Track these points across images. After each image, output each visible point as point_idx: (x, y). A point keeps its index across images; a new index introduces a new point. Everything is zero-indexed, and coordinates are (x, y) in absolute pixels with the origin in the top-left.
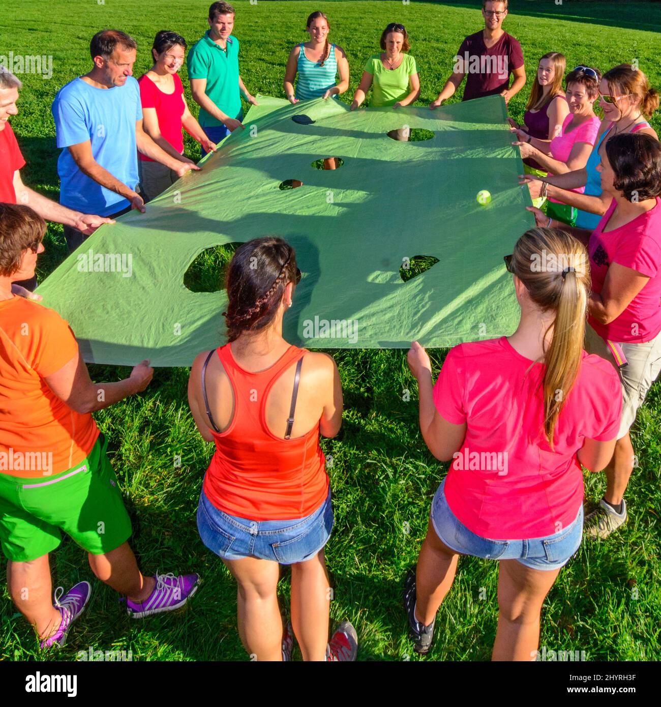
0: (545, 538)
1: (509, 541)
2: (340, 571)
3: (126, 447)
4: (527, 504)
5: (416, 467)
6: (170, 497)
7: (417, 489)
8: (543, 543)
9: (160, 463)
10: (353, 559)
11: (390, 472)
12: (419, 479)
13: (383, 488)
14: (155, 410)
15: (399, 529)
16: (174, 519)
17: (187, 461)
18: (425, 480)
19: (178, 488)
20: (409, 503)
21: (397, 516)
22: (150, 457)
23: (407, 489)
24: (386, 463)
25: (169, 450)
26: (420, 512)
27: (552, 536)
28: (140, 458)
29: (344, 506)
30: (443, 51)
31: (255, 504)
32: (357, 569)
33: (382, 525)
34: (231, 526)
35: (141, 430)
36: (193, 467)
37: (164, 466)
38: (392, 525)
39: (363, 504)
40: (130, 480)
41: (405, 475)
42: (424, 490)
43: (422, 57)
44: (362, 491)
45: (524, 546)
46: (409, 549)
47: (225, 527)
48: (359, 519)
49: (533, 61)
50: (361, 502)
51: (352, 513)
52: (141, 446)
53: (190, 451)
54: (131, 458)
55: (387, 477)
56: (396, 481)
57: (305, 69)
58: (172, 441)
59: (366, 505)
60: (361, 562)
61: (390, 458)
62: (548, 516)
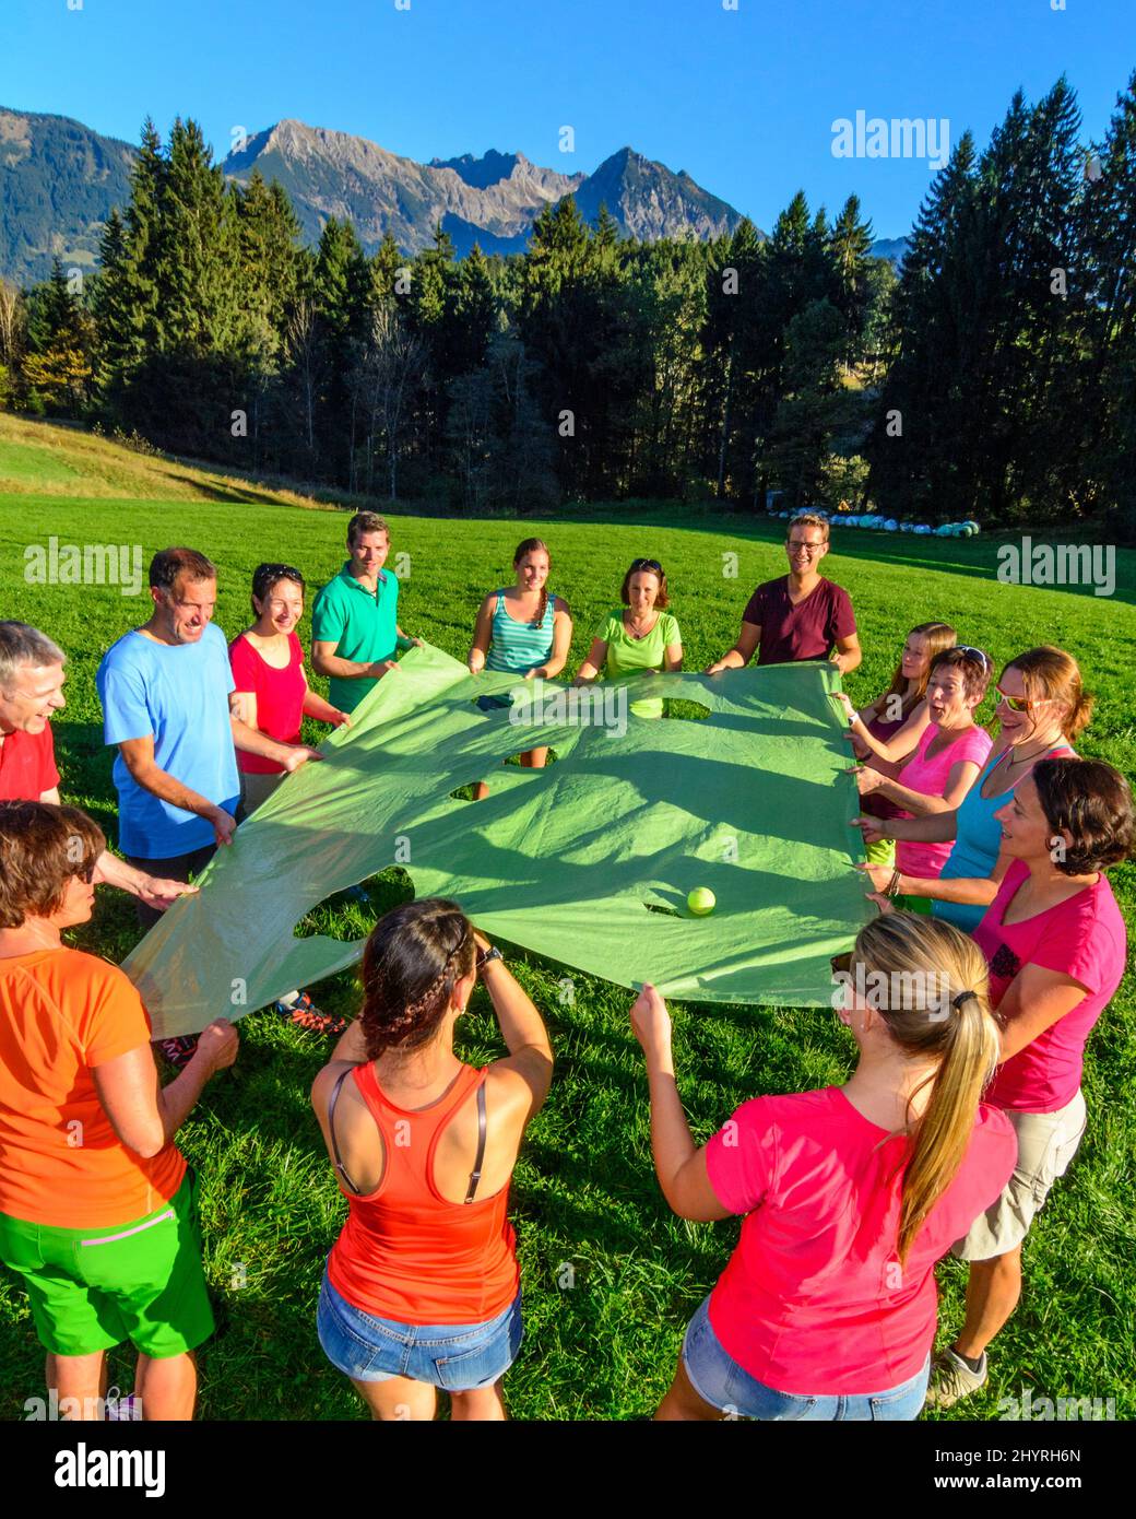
0: (875, 1395)
1: (816, 1398)
2: (526, 1413)
3: (207, 1202)
4: (850, 1342)
5: (651, 1272)
6: (270, 1281)
7: (651, 1306)
8: (871, 1402)
9: (257, 1230)
10: (546, 1398)
11: (609, 1275)
12: (655, 1290)
13: (598, 1300)
14: (249, 1151)
15: (620, 1362)
16: (276, 1314)
17: (297, 1230)
18: (663, 1292)
19: (283, 1270)
20: (637, 1325)
21: (617, 1341)
22: (242, 1220)
23: (634, 1304)
24: (603, 1262)
25: (270, 1212)
26: (654, 1339)
27: (885, 1393)
28: (226, 1220)
29: (536, 1320)
30: (726, 613)
31: (410, 1299)
32: (553, 1413)
33: (594, 1352)
34: (374, 1332)
35: (229, 1181)
36: (306, 1240)
37: (262, 1236)
38: (610, 1355)
39: (564, 1320)
40: (212, 1252)
41: (633, 1282)
42: (661, 1307)
43: (691, 622)
44: (564, 1300)
45: (840, 1406)
46: (633, 1392)
47: (364, 1333)
48: (558, 1341)
49: (878, 638)
50: (561, 1316)
51: (546, 1332)
52: (228, 1203)
53: (302, 1217)
54: (214, 1219)
55: (604, 1282)
56: (617, 1290)
57: (504, 633)
58: (276, 1201)
59: (570, 1321)
60: (559, 1403)
61: (611, 1253)
62: (882, 1362)
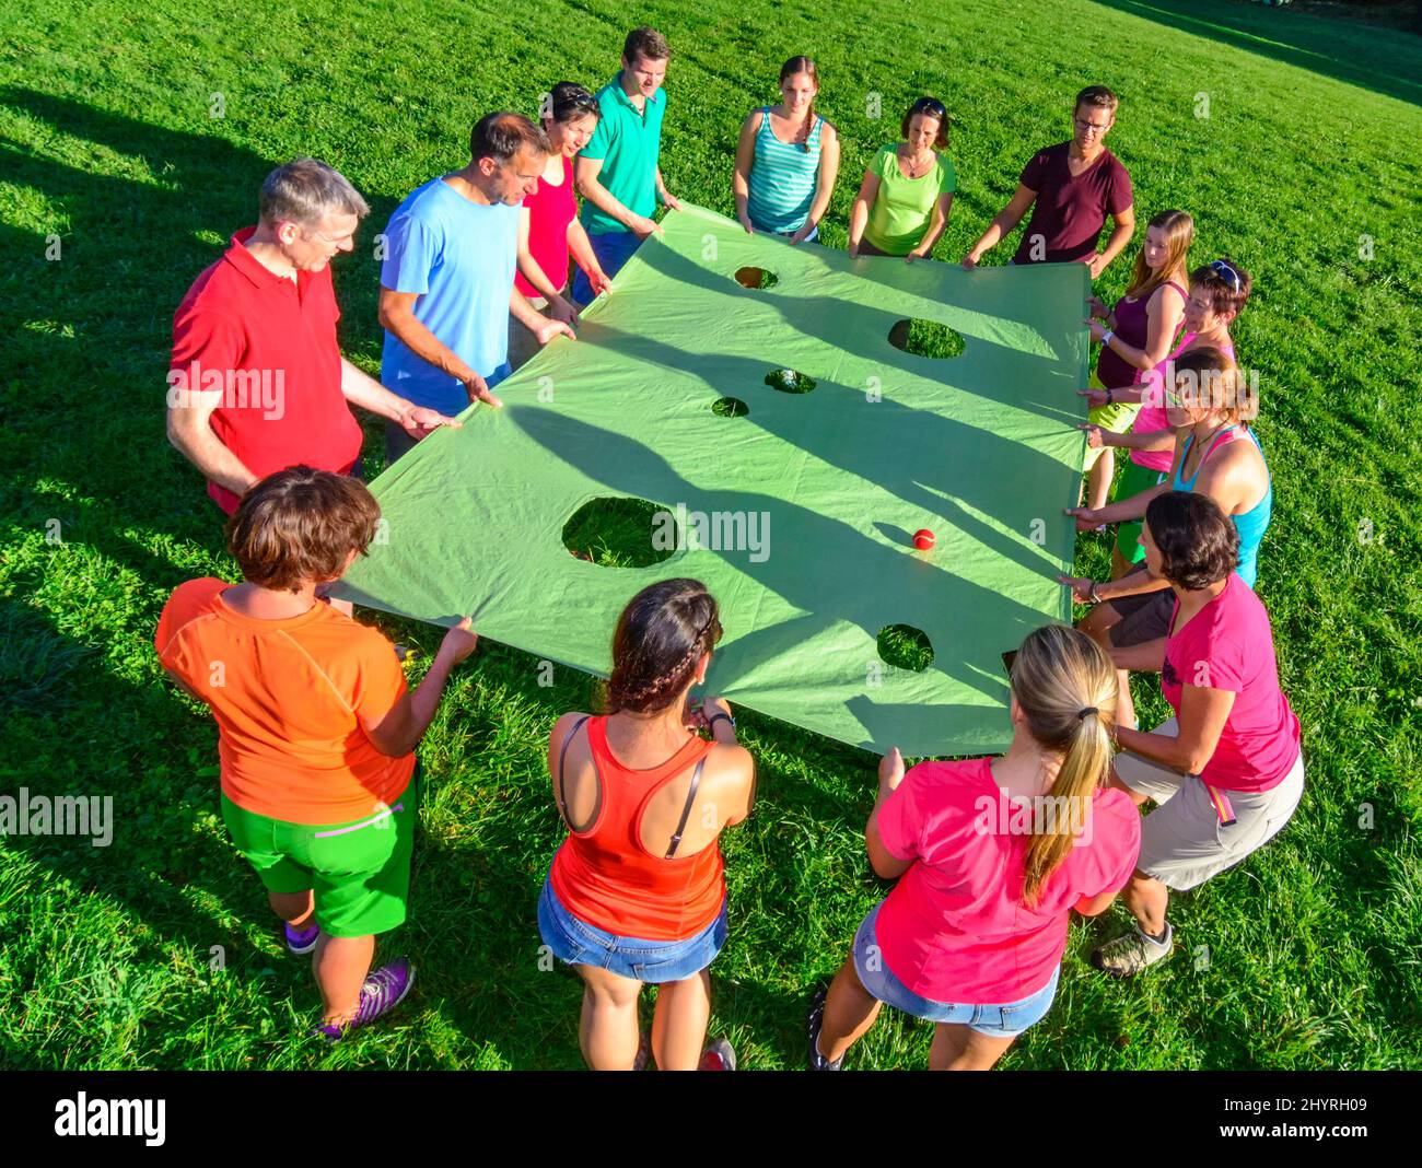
2: (724, 970)
3: (428, 749)
5: (852, 839)
6: (489, 830)
7: (849, 870)
9: (478, 778)
10: (744, 958)
11: (813, 839)
12: (853, 855)
13: (800, 862)
15: (814, 925)
16: (492, 863)
17: (517, 780)
18: (862, 857)
19: (500, 820)
20: (835, 889)
21: (812, 908)
22: (463, 767)
23: (834, 866)
24: (809, 827)
25: (492, 761)
26: (848, 904)
28: (448, 766)
29: (740, 879)
32: (748, 971)
33: (792, 914)
34: (581, 935)
35: (452, 726)
36: (526, 790)
37: (482, 784)
38: (806, 917)
39: (767, 881)
40: (433, 798)
41: (835, 847)
42: (858, 872)
44: (769, 862)
46: (823, 955)
47: (573, 934)
48: (759, 902)
50: (764, 878)
51: (751, 892)
52: (450, 750)
53: (523, 766)
54: (435, 764)
55: (807, 847)
56: (819, 854)
57: (767, 153)
58: (497, 748)
59: (773, 883)
60: (754, 963)
61: (817, 820)
